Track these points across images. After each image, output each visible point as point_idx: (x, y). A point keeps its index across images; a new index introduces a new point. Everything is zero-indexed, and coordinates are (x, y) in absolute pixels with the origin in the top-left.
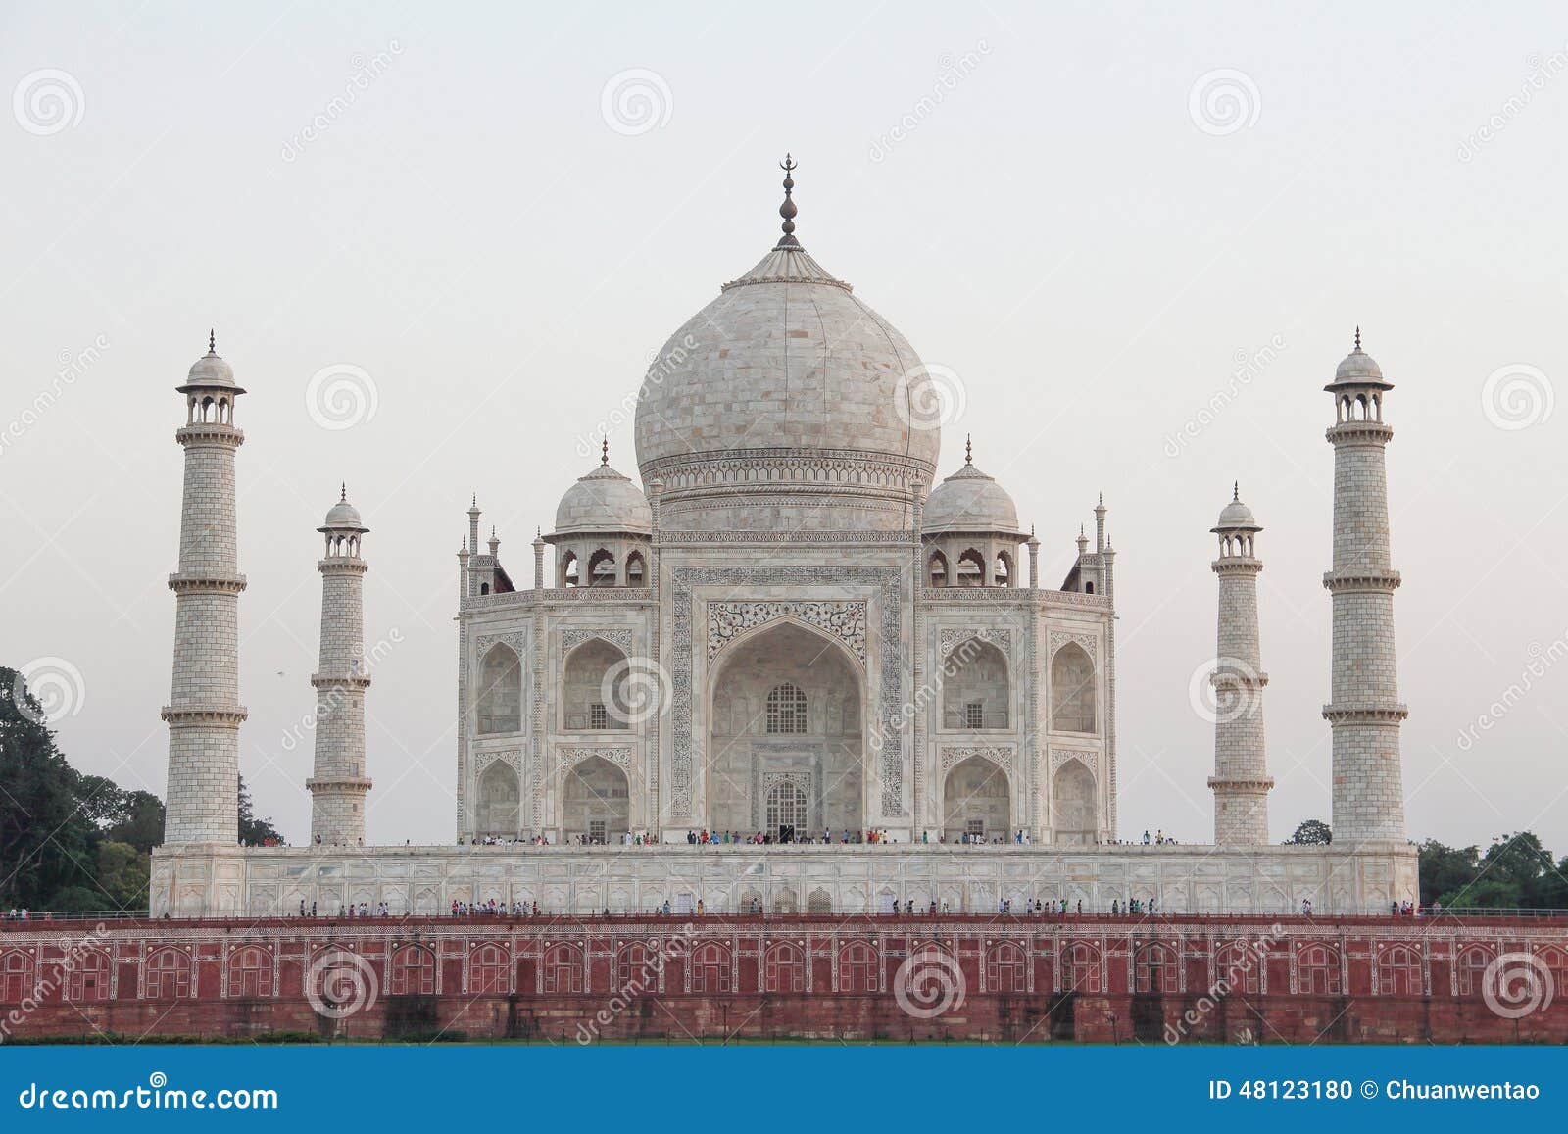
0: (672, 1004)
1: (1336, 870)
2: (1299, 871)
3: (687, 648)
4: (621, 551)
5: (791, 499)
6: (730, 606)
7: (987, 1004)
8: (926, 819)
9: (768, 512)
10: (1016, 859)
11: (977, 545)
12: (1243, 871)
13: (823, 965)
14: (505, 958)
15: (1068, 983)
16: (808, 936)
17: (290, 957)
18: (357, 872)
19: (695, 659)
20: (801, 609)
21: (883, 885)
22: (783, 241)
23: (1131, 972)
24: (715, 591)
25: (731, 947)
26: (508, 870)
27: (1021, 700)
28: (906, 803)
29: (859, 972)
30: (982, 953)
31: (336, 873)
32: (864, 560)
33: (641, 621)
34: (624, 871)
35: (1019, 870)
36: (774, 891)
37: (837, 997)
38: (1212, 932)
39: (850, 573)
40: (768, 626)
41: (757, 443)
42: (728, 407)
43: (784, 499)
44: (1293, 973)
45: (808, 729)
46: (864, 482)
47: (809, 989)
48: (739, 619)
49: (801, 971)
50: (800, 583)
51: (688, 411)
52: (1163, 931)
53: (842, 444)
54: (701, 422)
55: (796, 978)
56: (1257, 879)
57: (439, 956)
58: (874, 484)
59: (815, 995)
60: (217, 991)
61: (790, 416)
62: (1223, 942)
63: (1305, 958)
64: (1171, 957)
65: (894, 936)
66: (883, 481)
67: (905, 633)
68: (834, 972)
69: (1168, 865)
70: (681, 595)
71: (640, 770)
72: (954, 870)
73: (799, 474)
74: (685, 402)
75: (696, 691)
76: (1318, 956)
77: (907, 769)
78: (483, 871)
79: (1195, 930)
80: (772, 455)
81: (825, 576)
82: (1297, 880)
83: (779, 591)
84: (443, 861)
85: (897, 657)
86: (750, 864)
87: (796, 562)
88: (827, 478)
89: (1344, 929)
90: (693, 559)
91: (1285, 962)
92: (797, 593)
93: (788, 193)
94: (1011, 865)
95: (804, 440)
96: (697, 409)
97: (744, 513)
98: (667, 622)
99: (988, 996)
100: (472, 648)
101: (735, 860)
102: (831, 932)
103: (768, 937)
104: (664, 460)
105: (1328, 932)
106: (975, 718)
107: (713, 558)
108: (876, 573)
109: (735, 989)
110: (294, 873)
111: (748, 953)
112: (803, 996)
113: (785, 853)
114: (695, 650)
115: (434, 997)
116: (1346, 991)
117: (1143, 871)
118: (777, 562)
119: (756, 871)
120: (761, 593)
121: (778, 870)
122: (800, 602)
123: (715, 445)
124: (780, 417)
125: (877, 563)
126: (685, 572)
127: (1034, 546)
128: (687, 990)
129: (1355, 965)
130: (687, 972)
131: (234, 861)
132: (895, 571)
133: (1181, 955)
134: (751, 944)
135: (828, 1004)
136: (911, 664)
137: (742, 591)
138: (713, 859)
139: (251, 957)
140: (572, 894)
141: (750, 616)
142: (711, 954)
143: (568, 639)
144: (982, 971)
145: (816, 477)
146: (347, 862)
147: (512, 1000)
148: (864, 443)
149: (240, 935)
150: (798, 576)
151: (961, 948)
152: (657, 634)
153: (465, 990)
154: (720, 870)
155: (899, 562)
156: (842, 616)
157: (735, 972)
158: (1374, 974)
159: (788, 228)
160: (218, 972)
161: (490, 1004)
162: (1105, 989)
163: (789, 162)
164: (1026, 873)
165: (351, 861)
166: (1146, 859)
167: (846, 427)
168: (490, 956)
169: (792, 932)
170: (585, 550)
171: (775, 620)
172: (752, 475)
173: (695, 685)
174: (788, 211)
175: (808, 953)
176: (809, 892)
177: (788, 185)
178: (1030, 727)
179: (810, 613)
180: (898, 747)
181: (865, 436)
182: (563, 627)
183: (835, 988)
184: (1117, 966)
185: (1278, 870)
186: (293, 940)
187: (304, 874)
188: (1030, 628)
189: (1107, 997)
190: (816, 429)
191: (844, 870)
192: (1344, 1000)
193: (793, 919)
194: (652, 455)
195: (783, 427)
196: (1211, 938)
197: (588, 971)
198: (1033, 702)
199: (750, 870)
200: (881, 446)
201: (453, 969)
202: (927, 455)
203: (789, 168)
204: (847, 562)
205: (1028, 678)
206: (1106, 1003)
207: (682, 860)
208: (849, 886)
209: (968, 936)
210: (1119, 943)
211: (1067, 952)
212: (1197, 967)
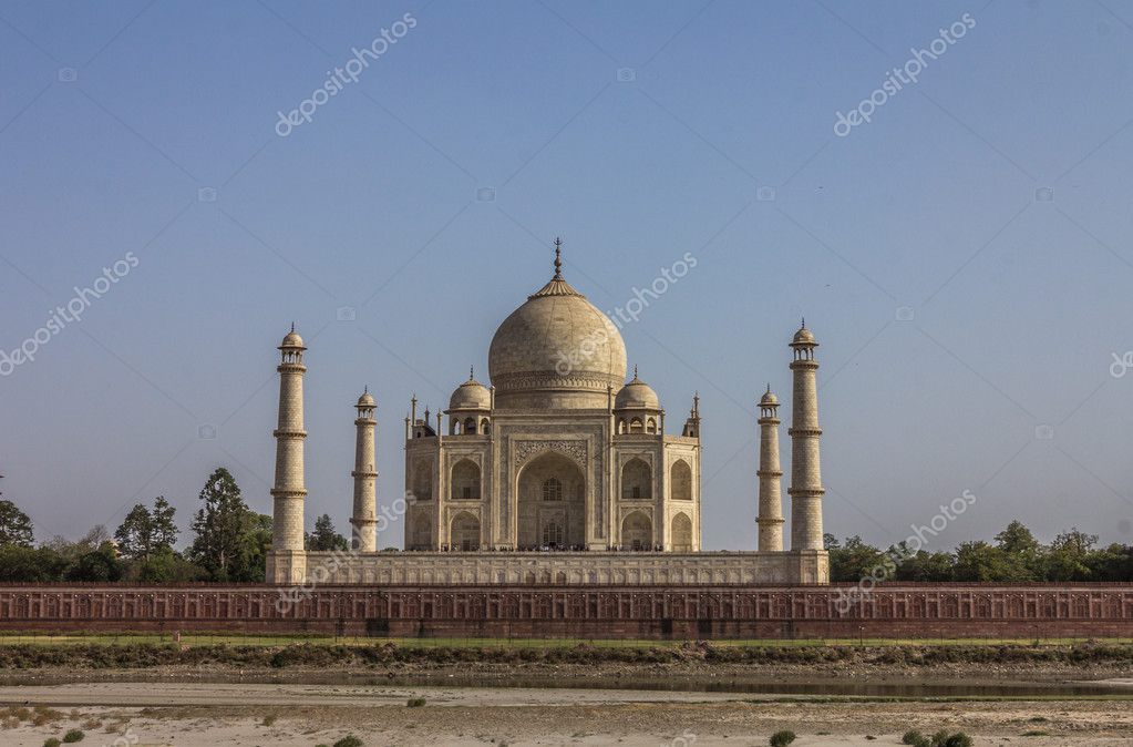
2: (775, 562)
3: (506, 463)
5: (556, 394)
6: (526, 443)
8: (613, 539)
9: (546, 400)
10: (649, 558)
11: (639, 415)
12: (751, 563)
13: (560, 606)
14: (418, 602)
15: (670, 615)
16: (554, 594)
19: (510, 467)
20: (557, 445)
21: (589, 570)
22: (555, 277)
23: (698, 610)
24: (519, 436)
25: (519, 598)
26: (419, 563)
27: (657, 486)
28: (605, 533)
29: (577, 609)
30: (632, 601)
32: (586, 423)
33: (485, 449)
34: (474, 563)
35: (650, 563)
36: (541, 574)
37: (566, 621)
38: (734, 592)
39: (580, 428)
40: (542, 453)
42: (528, 352)
43: (552, 394)
44: (770, 609)
45: (562, 499)
46: (590, 386)
47: (554, 617)
48: (530, 450)
49: (550, 609)
50: (557, 433)
51: (510, 354)
52: (713, 590)
53: (580, 369)
54: (516, 359)
55: (548, 613)
57: (389, 601)
58: (593, 386)
59: (557, 620)
60: (294, 616)
62: (739, 595)
63: (776, 603)
64: (716, 602)
65: (593, 594)
66: (598, 384)
67: (605, 455)
68: (566, 610)
70: (503, 438)
71: (485, 517)
72: (619, 563)
73: (560, 383)
74: (509, 350)
76: (782, 602)
77: (605, 517)
78: (410, 563)
79: (727, 591)
81: (567, 429)
82: (775, 566)
83: (548, 437)
85: (601, 467)
86: (529, 561)
87: (555, 424)
88: (572, 384)
89: (793, 590)
90: (509, 423)
91: (767, 604)
92: (555, 437)
93: (558, 255)
94: (648, 561)
96: (514, 354)
98: (497, 450)
101: (523, 559)
102: (564, 592)
103: (536, 594)
104: (500, 376)
105: (787, 591)
106: (636, 494)
107: (518, 422)
108: (592, 429)
109: (521, 617)
111: (527, 601)
112: (551, 620)
114: (510, 463)
115: (387, 619)
116: (794, 617)
117: (705, 563)
118: (547, 423)
119: (533, 565)
120: (539, 437)
121: (542, 564)
122: (557, 442)
123: (522, 370)
124: (551, 357)
125: (593, 423)
126: (506, 428)
127: (662, 416)
128: (500, 617)
129: (798, 606)
130: (500, 609)
131: (302, 558)
132: (601, 427)
133: (721, 601)
134: (529, 596)
135: (562, 623)
136: (607, 468)
137: (531, 436)
141: (534, 448)
142: (510, 602)
143: (453, 458)
144: (632, 609)
145: (568, 385)
147: (421, 620)
148: (590, 368)
150: (557, 430)
151: (622, 599)
152: (492, 456)
153: (401, 616)
154: (517, 563)
155: (602, 423)
156: (576, 448)
157: (521, 610)
158: (806, 609)
159: (557, 271)
161: (412, 623)
162: (687, 618)
163: (558, 241)
164: (653, 565)
168: (412, 602)
169: (547, 592)
170: (463, 417)
171: (545, 449)
172: (537, 383)
173: (510, 480)
174: (557, 264)
175: (554, 601)
176: (556, 574)
177: (558, 252)
178: (661, 498)
179: (561, 447)
181: (591, 365)
183: (566, 615)
184: (693, 606)
185: (765, 563)
186: (326, 593)
188: (661, 454)
189: (688, 621)
191: (572, 563)
192: (793, 621)
193: (549, 586)
194: (496, 374)
195: (553, 362)
197: (455, 609)
198: (662, 487)
199: (530, 563)
200: (598, 370)
201: (396, 607)
202: (619, 373)
204: (578, 424)
208: (574, 572)
209: (625, 594)
210: (694, 596)
211: (670, 601)
212: (729, 607)
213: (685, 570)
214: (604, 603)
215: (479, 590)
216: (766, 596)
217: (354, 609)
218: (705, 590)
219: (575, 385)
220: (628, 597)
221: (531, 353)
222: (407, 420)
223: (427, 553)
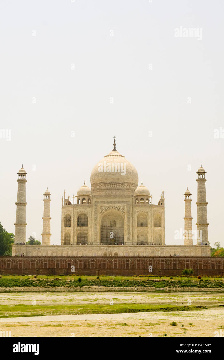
0: (92, 270)
1: (198, 249)
2: (192, 249)
3: (97, 214)
4: (87, 198)
5: (114, 190)
6: (104, 207)
7: (142, 270)
8: (134, 241)
9: (110, 192)
10: (147, 247)
11: (143, 197)
12: (183, 249)
13: (116, 264)
14: (66, 263)
15: (154, 267)
16: (114, 260)
17: (33, 262)
18: (44, 249)
19: (98, 215)
20: (115, 208)
21: (126, 252)
22: (114, 149)
23: (164, 265)
24: (101, 205)
25: (101, 261)
26: (67, 249)
27: (149, 222)
28: (131, 238)
29: (122, 265)
30: (141, 262)
31: (41, 249)
32: (125, 200)
33: (89, 209)
34: (85, 249)
35: (148, 249)
36: (109, 252)
37: (118, 269)
38: (177, 259)
39: (122, 202)
40: (109, 211)
41: (109, 181)
42: (104, 175)
43: (113, 190)
44: (190, 266)
45: (116, 227)
47: (114, 268)
48: (105, 209)
49: (112, 265)
50: (114, 203)
51: (98, 176)
52: (170, 259)
53: (122, 181)
54: (100, 178)
55: (112, 266)
56: (185, 251)
57: (56, 262)
58: (127, 188)
59: (115, 269)
60: (22, 267)
61: (114, 177)
62: (179, 261)
63: (192, 263)
64: (171, 263)
65: (127, 260)
66: (129, 187)
67: (131, 211)
68: (118, 265)
69: (171, 249)
70: (96, 205)
71: (89, 233)
72: (137, 249)
73: (115, 186)
75: (98, 220)
76: (194, 263)
77: (131, 233)
78: (63, 249)
79: (174, 259)
80: (111, 183)
81: (118, 202)
82: (191, 251)
83: (111, 205)
84: (57, 247)
85: (130, 215)
86: (105, 248)
87: (114, 200)
88: (120, 187)
89: (198, 259)
90: (98, 200)
91: (189, 264)
92: (114, 205)
93: (115, 142)
94: (147, 248)
95: (116, 181)
96: (100, 176)
97: (107, 192)
98: (94, 209)
99: (142, 269)
100: (63, 214)
101: (103, 247)
102: (117, 259)
103: (107, 260)
104: (95, 184)
105: (196, 259)
106: (142, 225)
107: (101, 199)
108: (127, 202)
109: (102, 268)
110: (34, 249)
111: (104, 262)
112: (113, 269)
113: (111, 246)
114: (98, 214)
115: (55, 269)
116: (198, 268)
117: (167, 249)
118: (111, 200)
119: (106, 249)
120: (108, 205)
121: (110, 249)
122: (115, 207)
123: (102, 181)
124: (112, 177)
125: (127, 200)
126: (97, 202)
127: (151, 198)
128: (94, 268)
129: (200, 264)
130: (94, 265)
131: (25, 247)
132: (130, 202)
133: (172, 263)
134: (105, 261)
135: (116, 270)
136: (132, 216)
137: (106, 205)
138: (99, 247)
139: (27, 262)
140: (77, 252)
141: (107, 209)
142: (98, 262)
143: (78, 212)
144: (141, 265)
145: (118, 186)
146: (42, 247)
147: (67, 269)
148: (126, 181)
149: (25, 259)
150: (114, 202)
151: (138, 261)
152: (92, 211)
153: (60, 268)
154: (100, 249)
155: (130, 200)
156: (121, 209)
157: (102, 265)
158: (203, 266)
159: (115, 147)
160: (22, 264)
161: (64, 270)
162: (160, 268)
163: (115, 137)
164: (149, 250)
165: (43, 247)
166: (168, 247)
167: (123, 179)
168: (64, 262)
169: (111, 259)
170: (81, 198)
171: (110, 209)
172: (108, 186)
173: (98, 219)
174: (115, 145)
175: (114, 262)
176: (114, 252)
177: (115, 140)
178: (151, 226)
179: (116, 208)
180: (130, 229)
181: (126, 180)
182: (77, 210)
183: (118, 268)
184: (162, 264)
185: (188, 249)
186: (33, 260)
187: (36, 249)
188: (151, 211)
189: (161, 269)
190: (118, 179)
191: (120, 249)
192: (198, 270)
193: (112, 257)
194: (93, 183)
195: (113, 179)
196: (177, 260)
197: (79, 265)
198: (151, 222)
199: (105, 249)
200: (128, 181)
201: (58, 265)
202: (136, 183)
203: (115, 138)
204: (122, 200)
205: (151, 219)
206: (161, 271)
207: (94, 247)
208: (121, 252)
209: (139, 260)
210: (163, 261)
211: (154, 262)
212: (175, 265)
213: (160, 252)
214: (131, 263)
215: (87, 258)
216: (188, 261)
217: (43, 265)
218: (167, 259)
219: (121, 187)
220: (140, 261)
221: (105, 176)
222: (62, 199)
223: (69, 245)
